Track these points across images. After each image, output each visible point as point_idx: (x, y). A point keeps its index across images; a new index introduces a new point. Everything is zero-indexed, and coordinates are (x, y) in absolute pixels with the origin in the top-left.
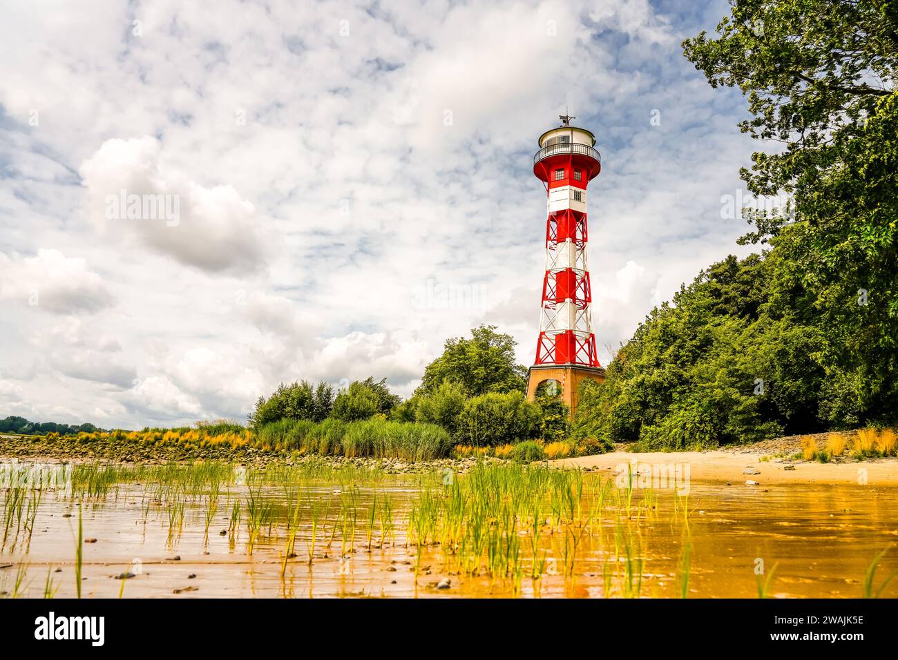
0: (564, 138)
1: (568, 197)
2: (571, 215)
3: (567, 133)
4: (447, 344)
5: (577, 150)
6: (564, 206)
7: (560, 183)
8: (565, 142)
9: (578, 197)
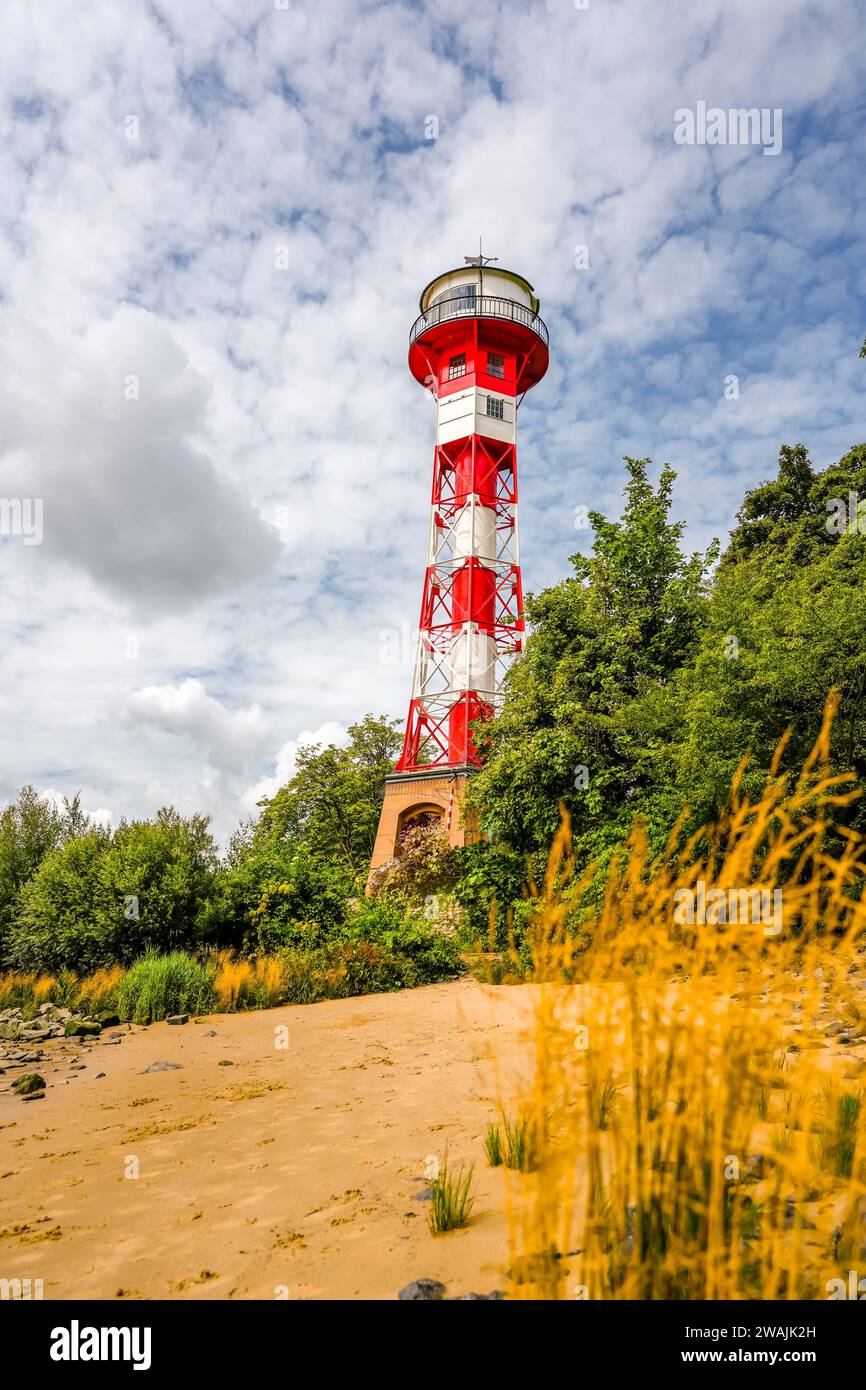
0: (471, 288)
1: (472, 410)
2: (477, 446)
3: (473, 279)
4: (299, 757)
5: (489, 309)
6: (464, 429)
7: (458, 385)
8: (471, 295)
9: (495, 410)
